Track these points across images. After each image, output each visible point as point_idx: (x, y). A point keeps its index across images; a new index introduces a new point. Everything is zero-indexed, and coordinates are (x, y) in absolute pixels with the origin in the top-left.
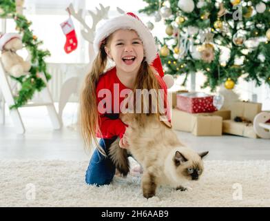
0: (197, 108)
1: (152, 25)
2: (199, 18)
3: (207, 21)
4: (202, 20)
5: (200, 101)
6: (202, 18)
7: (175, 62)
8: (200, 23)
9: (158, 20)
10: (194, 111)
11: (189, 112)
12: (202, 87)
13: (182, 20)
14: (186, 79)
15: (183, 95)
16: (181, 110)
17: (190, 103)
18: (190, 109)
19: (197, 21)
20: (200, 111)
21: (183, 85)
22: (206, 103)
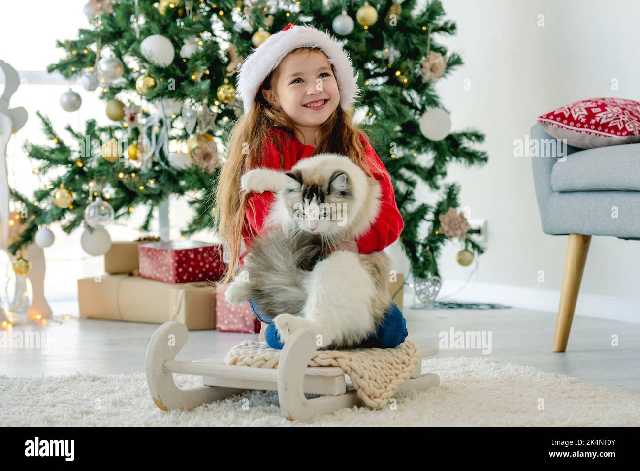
0: (185, 270)
1: (78, 97)
2: (187, 78)
3: (205, 85)
4: (192, 83)
5: (192, 256)
6: (193, 77)
7: (133, 175)
8: (189, 89)
10: (180, 279)
11: (169, 282)
12: (183, 233)
13: (151, 82)
14: (150, 216)
15: (149, 245)
16: (149, 278)
17: (170, 261)
18: (171, 275)
19: (184, 83)
20: (193, 278)
21: (145, 227)
22: (203, 259)
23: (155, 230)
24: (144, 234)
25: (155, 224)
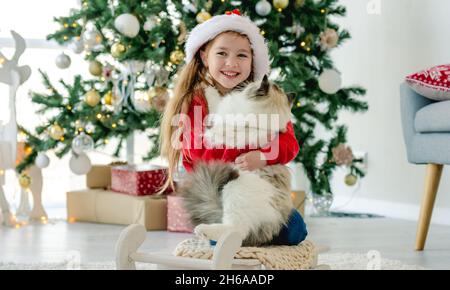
0: (145, 187)
1: (68, 58)
2: (148, 45)
3: (162, 51)
4: (152, 49)
5: (150, 176)
6: (153, 45)
7: (108, 116)
8: (150, 53)
9: (79, 51)
10: (141, 193)
11: (133, 195)
12: (144, 159)
13: (122, 48)
14: (120, 146)
15: (119, 168)
16: (119, 192)
17: (134, 179)
18: (135, 190)
19: (146, 49)
20: (150, 192)
21: (116, 155)
22: (158, 178)
23: (123, 157)
24: (115, 160)
25: (123, 152)
